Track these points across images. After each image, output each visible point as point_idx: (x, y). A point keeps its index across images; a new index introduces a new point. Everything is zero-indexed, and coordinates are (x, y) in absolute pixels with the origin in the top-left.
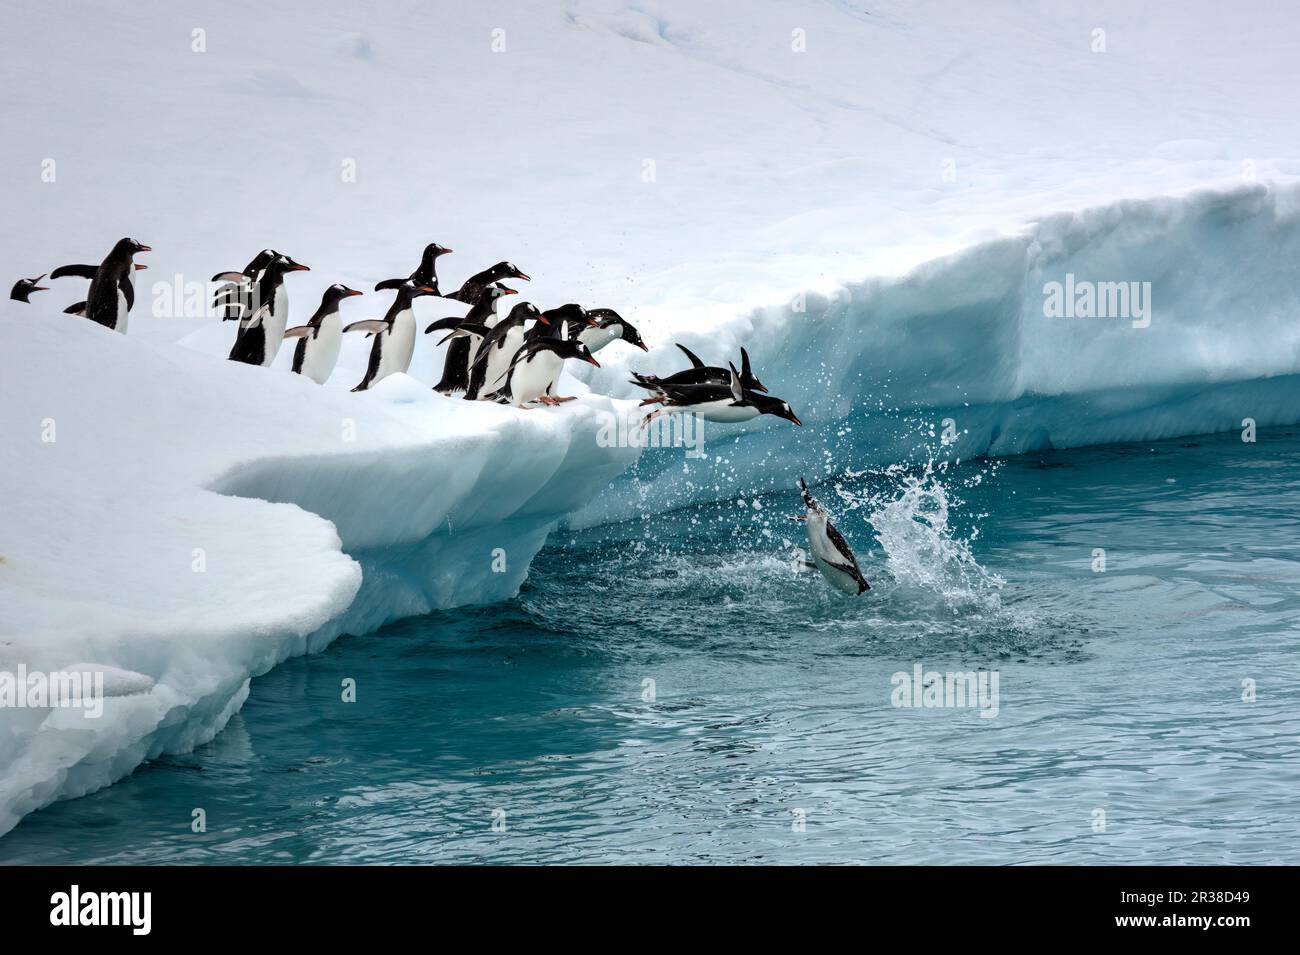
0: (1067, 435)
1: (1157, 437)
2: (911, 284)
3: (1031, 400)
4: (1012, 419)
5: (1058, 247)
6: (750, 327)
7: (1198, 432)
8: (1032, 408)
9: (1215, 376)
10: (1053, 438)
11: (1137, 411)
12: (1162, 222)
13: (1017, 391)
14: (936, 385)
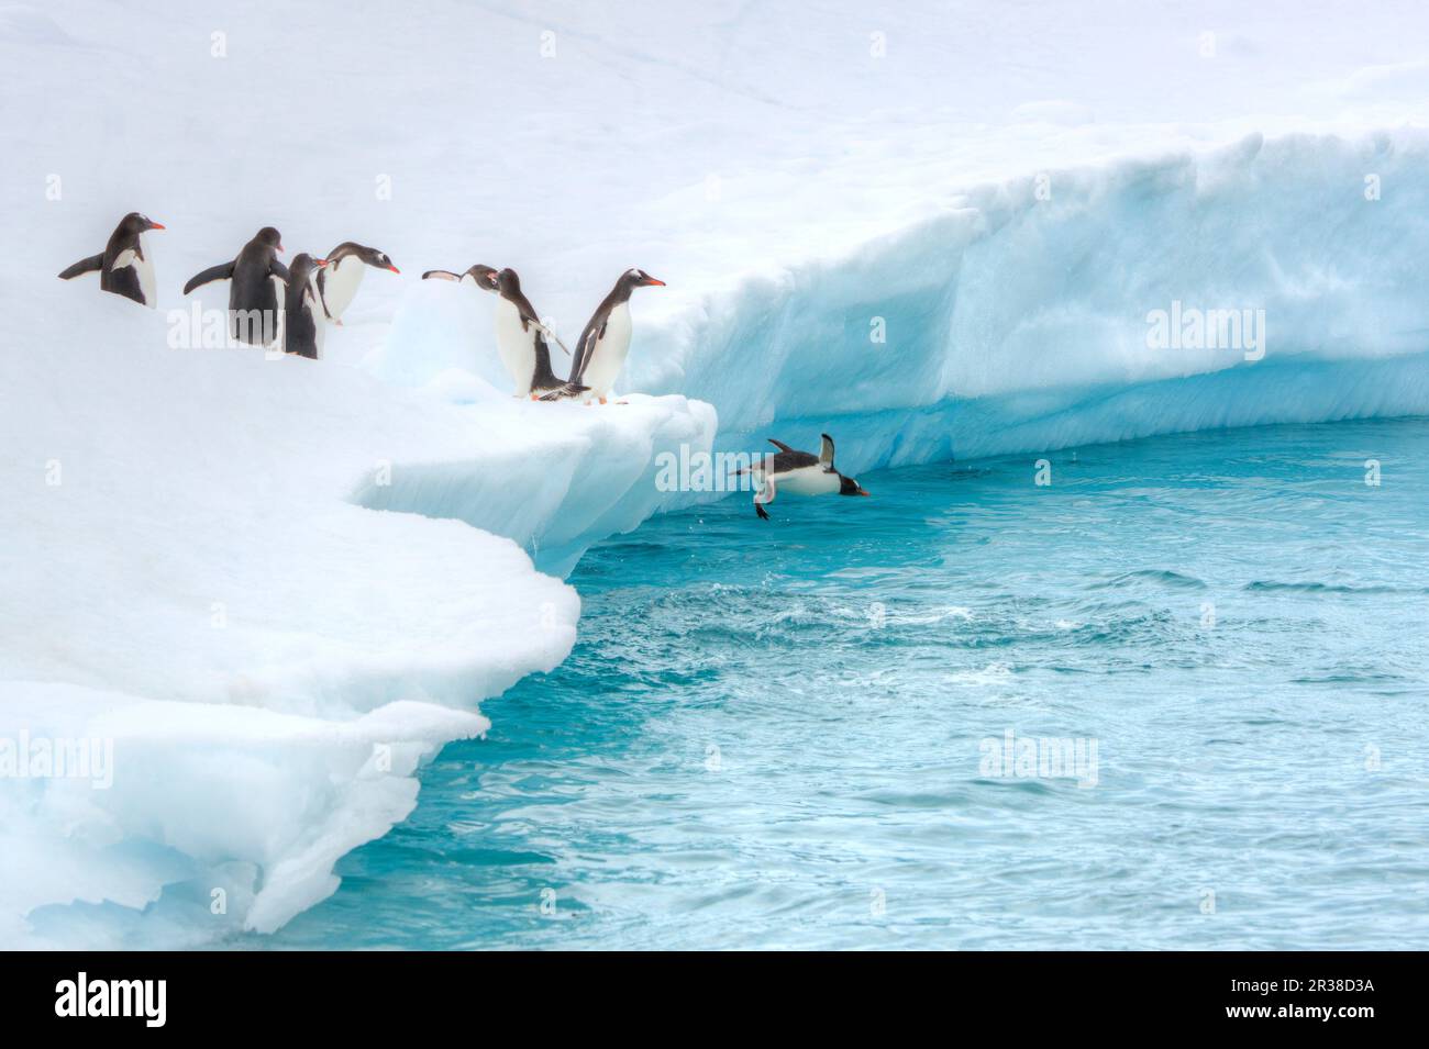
0: (970, 446)
1: (1061, 447)
2: (851, 268)
3: (950, 404)
4: (919, 426)
5: (981, 224)
6: (704, 318)
7: (1103, 441)
8: (941, 413)
9: (1134, 376)
10: (955, 448)
11: (1048, 416)
12: (1084, 196)
13: (939, 394)
14: (863, 386)
